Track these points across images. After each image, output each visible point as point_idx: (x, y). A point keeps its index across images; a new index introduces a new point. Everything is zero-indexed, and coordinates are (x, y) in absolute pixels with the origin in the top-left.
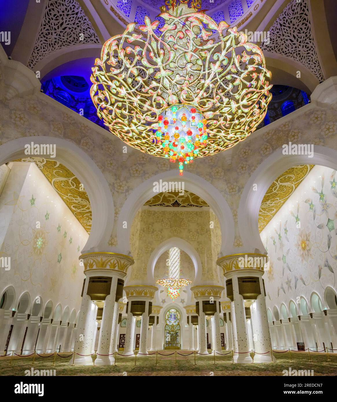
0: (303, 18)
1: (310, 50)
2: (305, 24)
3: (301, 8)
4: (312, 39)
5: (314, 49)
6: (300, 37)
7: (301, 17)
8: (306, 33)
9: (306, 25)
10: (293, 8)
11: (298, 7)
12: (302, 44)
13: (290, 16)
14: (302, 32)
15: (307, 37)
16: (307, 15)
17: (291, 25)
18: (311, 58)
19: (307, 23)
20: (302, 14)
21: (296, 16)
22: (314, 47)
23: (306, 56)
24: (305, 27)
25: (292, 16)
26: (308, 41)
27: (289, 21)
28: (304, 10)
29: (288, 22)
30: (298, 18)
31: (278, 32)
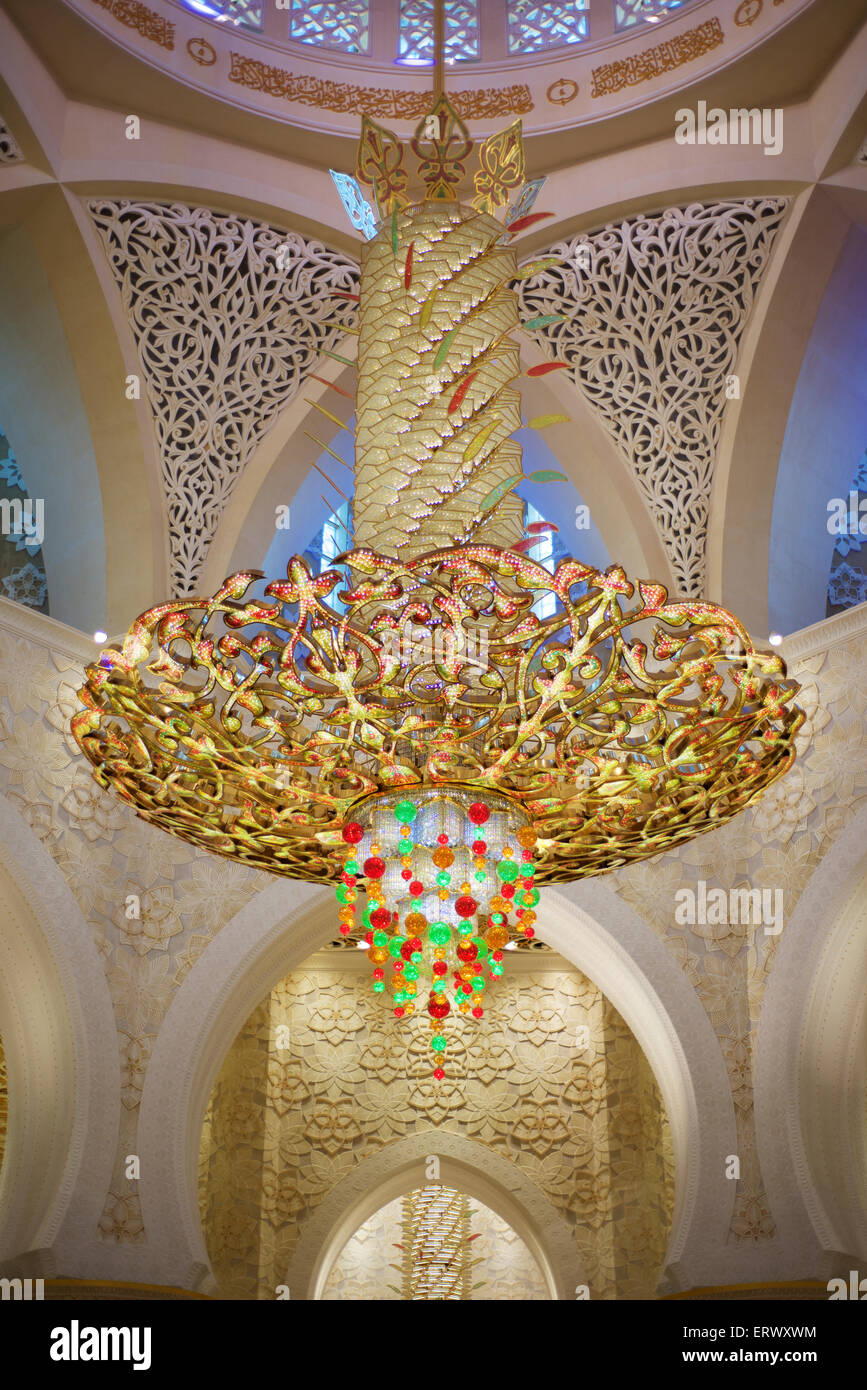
0: (722, 305)
1: (694, 447)
2: (718, 334)
3: (736, 265)
4: (719, 410)
5: (708, 453)
6: (679, 372)
7: (720, 295)
8: (708, 370)
9: (722, 340)
10: (709, 241)
11: (728, 249)
12: (674, 404)
13: (680, 263)
14: (694, 354)
15: (704, 389)
16: (742, 306)
17: (670, 301)
18: (685, 485)
19: (728, 333)
20: (731, 288)
21: (705, 279)
22: (711, 447)
23: (667, 463)
24: (717, 344)
25: (686, 268)
26: (700, 405)
27: (669, 276)
28: (740, 279)
29: (662, 280)
30: (707, 292)
31: (604, 286)
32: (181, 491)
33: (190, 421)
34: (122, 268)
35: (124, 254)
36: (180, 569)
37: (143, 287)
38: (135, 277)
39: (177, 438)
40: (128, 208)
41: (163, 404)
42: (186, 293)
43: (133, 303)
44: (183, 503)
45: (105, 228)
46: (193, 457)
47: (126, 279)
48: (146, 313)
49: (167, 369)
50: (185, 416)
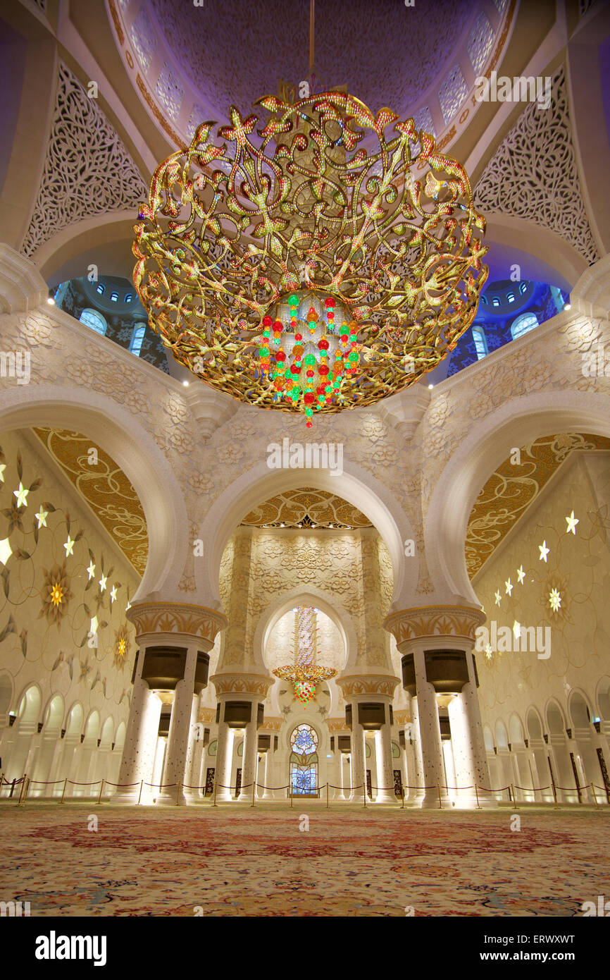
32: (44, 211)
33: (59, 187)
34: (61, 103)
35: (64, 98)
36: (31, 239)
37: (66, 119)
38: (64, 112)
39: (51, 189)
40: (76, 81)
41: (50, 172)
42: (83, 137)
43: (57, 122)
44: (42, 217)
45: (62, 80)
46: (55, 203)
47: (60, 109)
48: (61, 130)
49: (59, 159)
50: (59, 184)
